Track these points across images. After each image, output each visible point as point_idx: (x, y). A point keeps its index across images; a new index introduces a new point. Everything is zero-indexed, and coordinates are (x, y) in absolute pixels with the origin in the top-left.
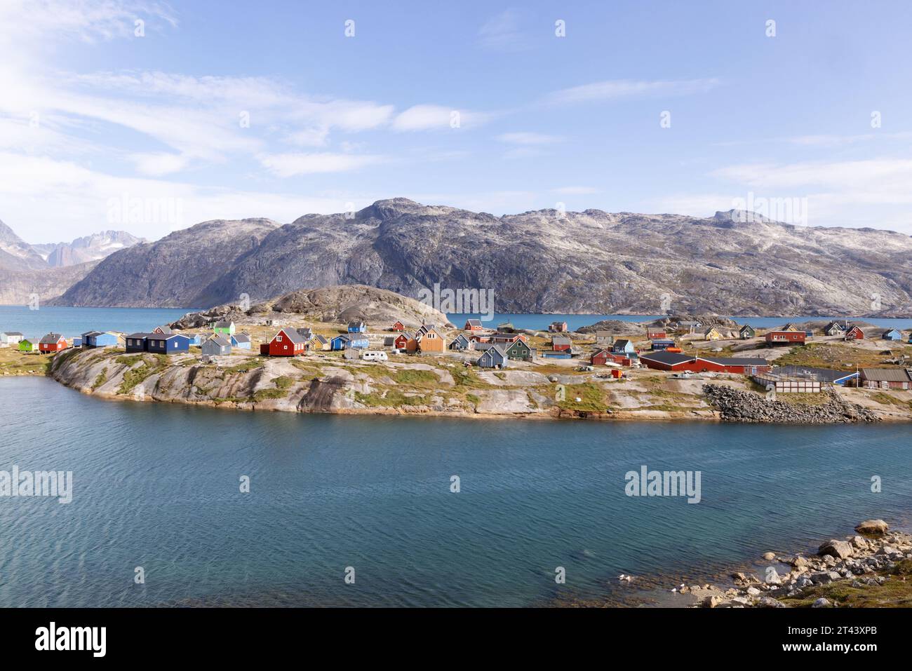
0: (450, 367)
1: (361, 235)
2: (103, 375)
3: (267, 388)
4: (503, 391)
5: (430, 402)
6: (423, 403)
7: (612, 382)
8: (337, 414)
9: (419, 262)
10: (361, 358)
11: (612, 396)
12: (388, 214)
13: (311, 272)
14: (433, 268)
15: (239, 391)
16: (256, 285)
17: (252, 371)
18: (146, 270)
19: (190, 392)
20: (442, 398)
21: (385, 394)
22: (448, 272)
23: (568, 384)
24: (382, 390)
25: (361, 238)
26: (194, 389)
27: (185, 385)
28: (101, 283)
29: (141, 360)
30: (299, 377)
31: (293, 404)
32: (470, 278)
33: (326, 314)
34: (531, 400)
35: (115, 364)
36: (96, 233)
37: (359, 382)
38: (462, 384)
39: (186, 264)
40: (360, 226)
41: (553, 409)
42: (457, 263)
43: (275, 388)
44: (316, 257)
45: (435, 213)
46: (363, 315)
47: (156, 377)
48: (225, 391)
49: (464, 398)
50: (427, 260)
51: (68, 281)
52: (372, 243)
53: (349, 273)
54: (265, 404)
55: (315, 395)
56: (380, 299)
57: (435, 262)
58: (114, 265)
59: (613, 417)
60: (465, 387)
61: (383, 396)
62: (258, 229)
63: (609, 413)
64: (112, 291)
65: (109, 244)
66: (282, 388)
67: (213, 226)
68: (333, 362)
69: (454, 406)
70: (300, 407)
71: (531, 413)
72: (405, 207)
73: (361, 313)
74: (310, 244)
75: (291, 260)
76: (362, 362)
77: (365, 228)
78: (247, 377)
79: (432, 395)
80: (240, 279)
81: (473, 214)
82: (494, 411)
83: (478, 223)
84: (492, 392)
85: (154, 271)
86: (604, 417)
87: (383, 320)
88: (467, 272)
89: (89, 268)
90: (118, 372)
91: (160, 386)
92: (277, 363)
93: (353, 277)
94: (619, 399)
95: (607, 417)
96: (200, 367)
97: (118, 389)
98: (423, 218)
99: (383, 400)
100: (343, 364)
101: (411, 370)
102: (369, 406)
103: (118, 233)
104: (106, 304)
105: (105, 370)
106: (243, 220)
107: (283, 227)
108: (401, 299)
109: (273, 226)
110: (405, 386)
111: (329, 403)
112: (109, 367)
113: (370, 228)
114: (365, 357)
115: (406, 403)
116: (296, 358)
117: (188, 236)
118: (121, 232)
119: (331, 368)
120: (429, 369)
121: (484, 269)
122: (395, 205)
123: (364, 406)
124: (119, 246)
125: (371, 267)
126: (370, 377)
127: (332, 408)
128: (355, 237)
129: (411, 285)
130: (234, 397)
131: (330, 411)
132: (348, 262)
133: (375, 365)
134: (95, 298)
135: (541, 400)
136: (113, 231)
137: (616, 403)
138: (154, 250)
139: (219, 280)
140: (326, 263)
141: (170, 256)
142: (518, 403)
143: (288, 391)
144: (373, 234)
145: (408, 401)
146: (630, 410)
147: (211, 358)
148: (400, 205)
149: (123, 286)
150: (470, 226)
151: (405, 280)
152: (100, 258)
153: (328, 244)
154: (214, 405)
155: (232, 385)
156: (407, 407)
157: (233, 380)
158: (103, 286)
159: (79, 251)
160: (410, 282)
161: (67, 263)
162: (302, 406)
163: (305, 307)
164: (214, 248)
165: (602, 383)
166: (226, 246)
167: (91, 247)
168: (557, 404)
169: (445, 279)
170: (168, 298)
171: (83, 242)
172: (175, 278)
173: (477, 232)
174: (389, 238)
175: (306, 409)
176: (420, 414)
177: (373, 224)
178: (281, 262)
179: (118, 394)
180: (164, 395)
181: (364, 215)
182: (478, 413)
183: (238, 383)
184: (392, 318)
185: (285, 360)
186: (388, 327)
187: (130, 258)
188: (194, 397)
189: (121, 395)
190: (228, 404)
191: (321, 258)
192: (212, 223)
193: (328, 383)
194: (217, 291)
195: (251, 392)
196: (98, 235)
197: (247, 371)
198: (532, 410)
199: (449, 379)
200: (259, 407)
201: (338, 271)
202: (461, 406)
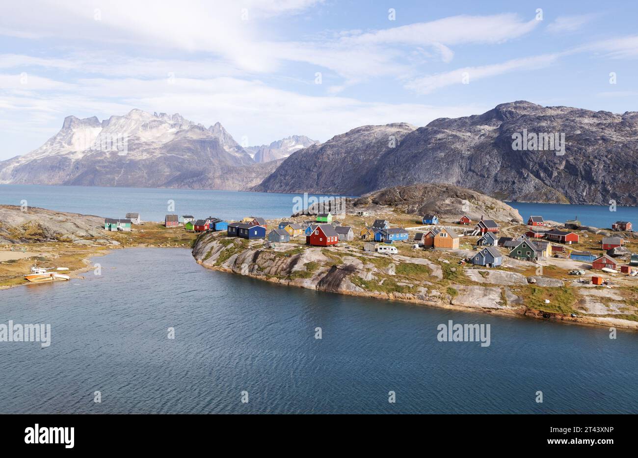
0: (445, 263)
1: (483, 135)
2: (210, 252)
3: (300, 270)
4: (481, 287)
5: (416, 292)
6: (409, 292)
7: (589, 288)
8: (342, 294)
9: (535, 158)
10: (376, 250)
11: (582, 301)
12: (508, 115)
13: (438, 167)
14: (547, 163)
15: (283, 270)
16: (394, 177)
17: (294, 256)
18: (315, 165)
19: (253, 268)
20: (426, 289)
21: (382, 282)
22: (562, 167)
23: (544, 286)
24: (381, 278)
25: (483, 138)
26: (256, 267)
27: (251, 263)
28: (285, 175)
29: (232, 242)
30: (324, 263)
31: (314, 283)
32: (583, 173)
33: (411, 207)
34: (502, 298)
35: (218, 244)
36: (285, 138)
37: (365, 270)
38: (447, 278)
39: (344, 161)
40: (482, 127)
41: (520, 307)
42: (571, 159)
43: (306, 270)
44: (443, 154)
45: (554, 113)
46: (439, 210)
47: (236, 256)
48: (274, 270)
49: (445, 291)
50: (542, 156)
51: (266, 173)
52: (492, 142)
53: (470, 167)
54: (297, 282)
55: (330, 279)
56: (457, 196)
57: (550, 158)
58: (294, 162)
59: (575, 321)
60: (449, 281)
61: (380, 283)
62: (399, 132)
63: (572, 316)
64: (292, 181)
65: (294, 146)
66: (310, 270)
67: (364, 131)
68: (354, 253)
69: (434, 296)
70: (318, 287)
71: (498, 309)
72: (524, 109)
73: (437, 208)
74: (439, 144)
75: (422, 157)
76: (376, 254)
77: (487, 128)
78: (289, 260)
79: (419, 285)
80: (382, 172)
81: (591, 112)
82: (466, 304)
83: (596, 121)
84: (470, 287)
85: (320, 166)
86: (566, 320)
87: (455, 214)
88: (581, 167)
89: (279, 164)
90: (218, 250)
91: (237, 262)
92: (312, 251)
93: (474, 172)
94: (588, 305)
95: (569, 320)
96: (261, 251)
97: (215, 262)
98: (539, 119)
99: (380, 287)
100: (361, 255)
101: (410, 264)
102: (366, 290)
103: (300, 137)
104: (288, 191)
105: (212, 248)
106: (387, 125)
107: (417, 130)
108: (475, 196)
109: (411, 129)
110: (400, 277)
111: (338, 285)
112: (215, 246)
113: (491, 128)
114: (379, 250)
115: (396, 291)
116: (328, 248)
117: (346, 139)
118: (302, 136)
119: (350, 257)
120: (425, 264)
121: (598, 164)
122: (516, 108)
123: (362, 290)
124: (300, 147)
125: (490, 163)
126: (376, 267)
127: (339, 289)
128: (477, 137)
129: (525, 178)
130: (279, 275)
131: (338, 291)
132: (470, 158)
133: (383, 258)
134: (281, 186)
135: (512, 299)
136: (297, 136)
137: (582, 308)
138: (321, 150)
139: (367, 173)
140: (451, 159)
141: (333, 155)
142: (489, 299)
143: (313, 274)
144: (494, 134)
145: (399, 289)
146: (595, 316)
147: (272, 245)
148: (520, 107)
149: (300, 177)
150: (587, 124)
151: (521, 174)
152: (287, 156)
153: (454, 143)
154: (265, 280)
155: (279, 266)
156: (398, 294)
157: (280, 262)
158: (287, 178)
159: (274, 151)
160: (525, 176)
161: (267, 160)
162: (319, 286)
163: (396, 201)
164: (364, 148)
165: (579, 288)
166: (373, 146)
167: (282, 148)
168: (525, 303)
169: (559, 173)
170: (330, 186)
171: (276, 145)
172: (335, 171)
173: (594, 129)
174: (507, 137)
175: (323, 288)
176: (405, 300)
177: (494, 125)
178: (414, 159)
179: (214, 266)
180: (238, 269)
181: (487, 118)
182: (453, 304)
183: (283, 264)
184: (462, 213)
185: (320, 248)
186: (458, 220)
187: (305, 157)
188: (255, 272)
189: (216, 267)
190: (274, 280)
191: (447, 155)
192: (364, 128)
193: (343, 269)
194: (366, 182)
195: (290, 272)
196: (287, 139)
197: (290, 256)
198: (499, 307)
199: (439, 273)
200: (292, 283)
201: (461, 166)
202: (439, 298)
